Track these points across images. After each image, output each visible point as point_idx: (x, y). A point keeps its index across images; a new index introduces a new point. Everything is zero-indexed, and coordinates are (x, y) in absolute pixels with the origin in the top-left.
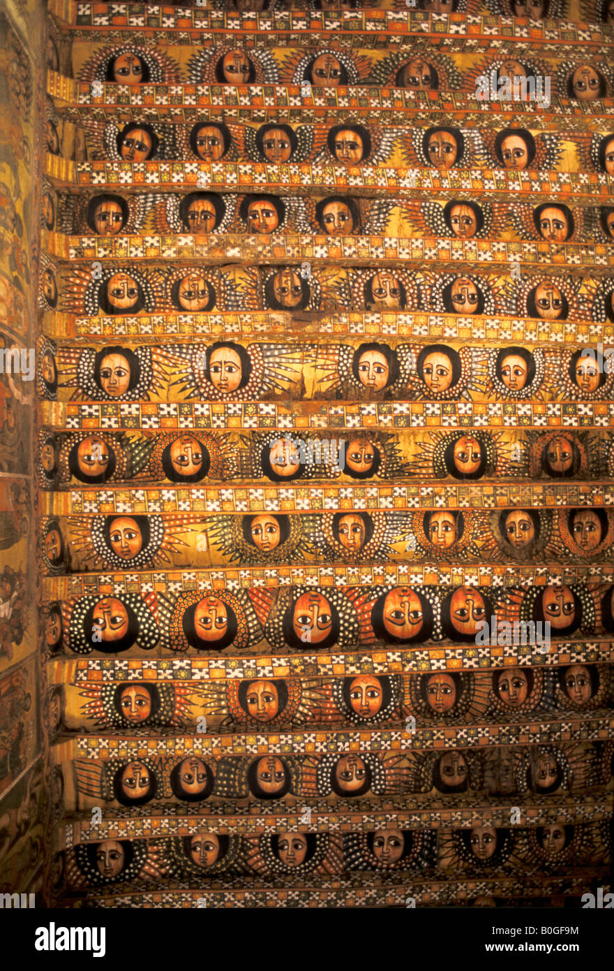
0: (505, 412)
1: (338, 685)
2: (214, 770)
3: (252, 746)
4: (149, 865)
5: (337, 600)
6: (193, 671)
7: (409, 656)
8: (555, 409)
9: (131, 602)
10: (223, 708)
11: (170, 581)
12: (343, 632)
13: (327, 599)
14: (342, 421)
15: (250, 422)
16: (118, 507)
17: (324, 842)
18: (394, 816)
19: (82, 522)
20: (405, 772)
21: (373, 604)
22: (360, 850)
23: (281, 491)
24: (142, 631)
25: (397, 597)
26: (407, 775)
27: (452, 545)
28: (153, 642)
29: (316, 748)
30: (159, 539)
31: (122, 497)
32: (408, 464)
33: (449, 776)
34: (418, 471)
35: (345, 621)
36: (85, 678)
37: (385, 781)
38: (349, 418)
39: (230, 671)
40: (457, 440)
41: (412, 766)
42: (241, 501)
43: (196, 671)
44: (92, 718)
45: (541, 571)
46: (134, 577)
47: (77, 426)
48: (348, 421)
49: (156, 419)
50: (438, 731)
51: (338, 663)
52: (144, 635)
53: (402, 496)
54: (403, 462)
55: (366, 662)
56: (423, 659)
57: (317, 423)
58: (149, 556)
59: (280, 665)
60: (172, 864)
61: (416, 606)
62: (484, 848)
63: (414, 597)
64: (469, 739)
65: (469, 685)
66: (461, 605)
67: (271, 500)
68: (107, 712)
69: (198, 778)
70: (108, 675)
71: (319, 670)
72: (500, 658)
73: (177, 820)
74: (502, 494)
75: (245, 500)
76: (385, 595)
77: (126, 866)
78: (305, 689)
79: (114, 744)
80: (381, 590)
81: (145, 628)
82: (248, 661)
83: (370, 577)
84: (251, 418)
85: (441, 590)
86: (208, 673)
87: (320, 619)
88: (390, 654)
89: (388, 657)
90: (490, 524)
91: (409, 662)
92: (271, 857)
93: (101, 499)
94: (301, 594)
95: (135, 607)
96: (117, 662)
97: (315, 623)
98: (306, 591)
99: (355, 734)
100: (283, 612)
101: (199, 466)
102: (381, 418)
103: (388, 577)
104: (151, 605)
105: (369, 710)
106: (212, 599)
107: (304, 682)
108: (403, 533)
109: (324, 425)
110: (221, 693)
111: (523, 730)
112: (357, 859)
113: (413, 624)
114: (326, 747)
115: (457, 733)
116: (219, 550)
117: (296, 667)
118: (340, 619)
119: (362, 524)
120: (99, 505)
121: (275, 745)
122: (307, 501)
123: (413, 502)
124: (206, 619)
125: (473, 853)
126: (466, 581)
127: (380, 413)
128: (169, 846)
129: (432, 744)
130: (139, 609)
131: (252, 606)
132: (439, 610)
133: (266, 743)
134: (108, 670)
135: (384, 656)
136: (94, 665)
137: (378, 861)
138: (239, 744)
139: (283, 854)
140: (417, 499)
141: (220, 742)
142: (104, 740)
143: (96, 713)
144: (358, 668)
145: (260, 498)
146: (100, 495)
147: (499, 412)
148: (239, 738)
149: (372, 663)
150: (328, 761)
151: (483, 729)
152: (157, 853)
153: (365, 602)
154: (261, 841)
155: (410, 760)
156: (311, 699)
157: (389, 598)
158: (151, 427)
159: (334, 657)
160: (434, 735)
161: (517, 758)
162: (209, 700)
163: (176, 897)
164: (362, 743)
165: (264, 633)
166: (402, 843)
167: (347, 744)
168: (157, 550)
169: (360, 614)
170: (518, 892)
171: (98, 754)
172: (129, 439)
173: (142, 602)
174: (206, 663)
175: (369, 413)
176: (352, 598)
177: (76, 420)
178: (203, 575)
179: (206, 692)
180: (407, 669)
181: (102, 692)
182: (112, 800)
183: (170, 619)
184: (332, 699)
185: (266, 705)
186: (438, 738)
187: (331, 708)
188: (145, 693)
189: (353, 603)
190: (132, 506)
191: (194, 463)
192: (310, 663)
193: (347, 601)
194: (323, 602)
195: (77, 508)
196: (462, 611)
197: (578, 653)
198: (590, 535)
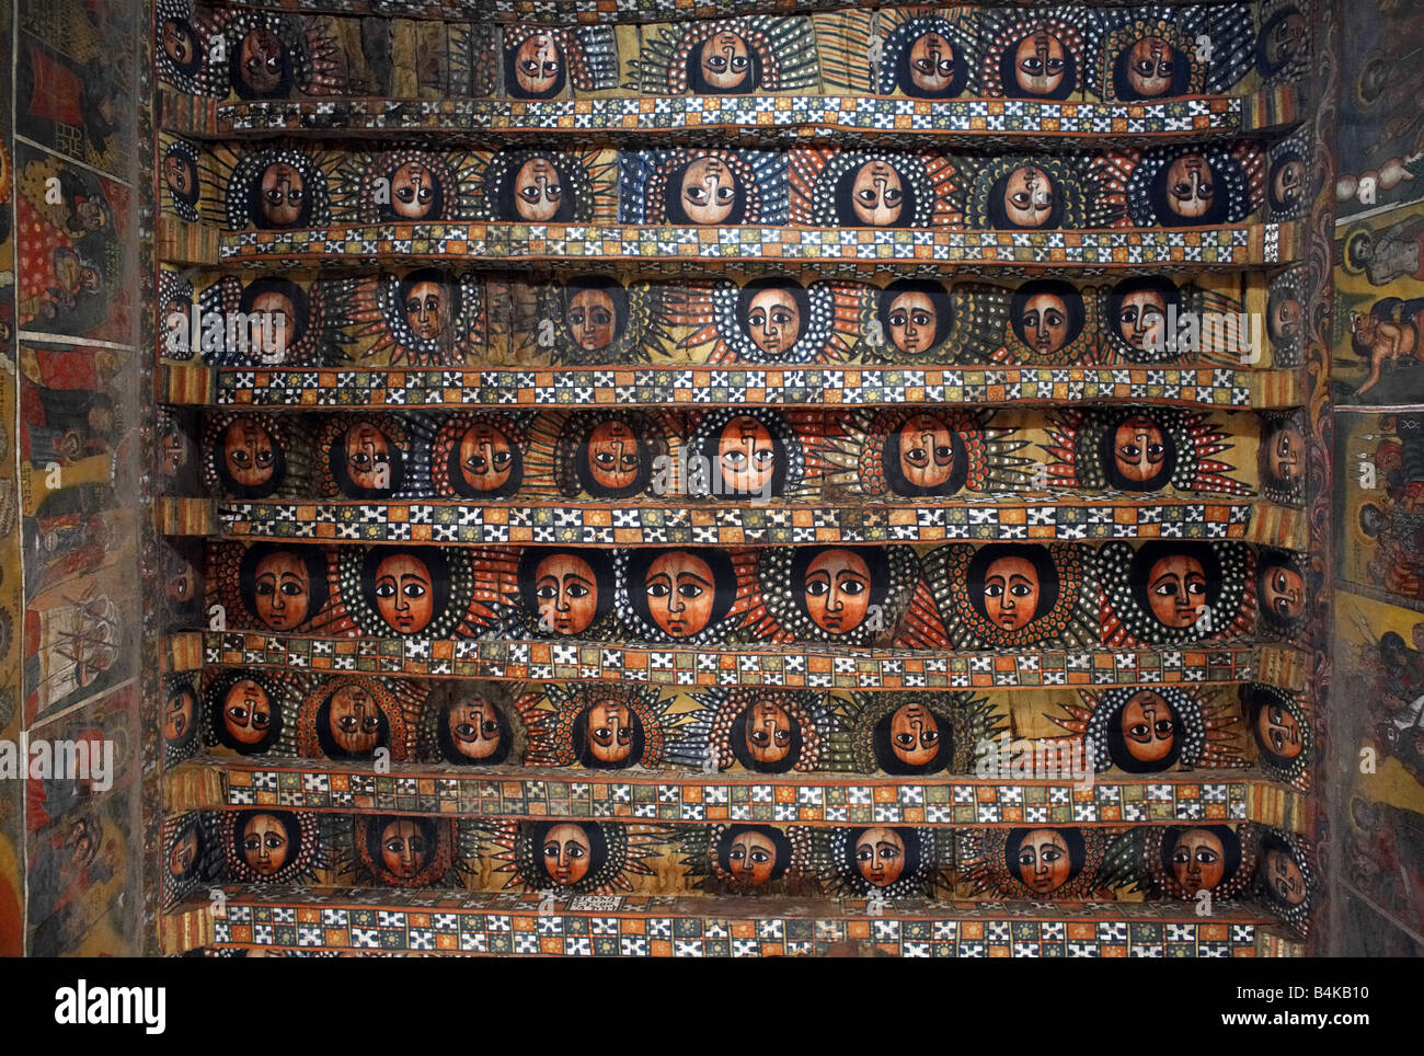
0: (508, 937)
1: (794, 475)
2: (1010, 332)
3: (953, 384)
4: (1123, 172)
5: (795, 618)
6: (1053, 521)
7: (679, 536)
8: (420, 940)
9: (1143, 619)
10: (994, 441)
11: (1087, 671)
12: (786, 566)
13: (811, 620)
14: (790, 931)
15: (945, 930)
16: (1170, 793)
17: (822, 200)
18: (705, 253)
19: (1219, 754)
20: (679, 319)
21: (733, 609)
22: (757, 183)
23: (896, 819)
24: (1124, 571)
25: (691, 621)
26: (675, 313)
27: (595, 705)
28: (1107, 553)
29: (842, 379)
30: (1094, 725)
31: (1162, 810)
32: (670, 841)
33: (598, 307)
34: (653, 830)
35: (781, 584)
36: (1235, 509)
37: (715, 304)
38: (778, 935)
39: (991, 521)
40: (585, 877)
41: (666, 329)
42: (965, 804)
43: (1048, 521)
44: (1215, 426)
45: (443, 668)
46: (1147, 678)
47: (1237, 928)
48: (780, 929)
49: (1103, 937)
50: (627, 401)
51: (804, 529)
52: (1121, 563)
53: (690, 804)
54: (678, 845)
55: (755, 529)
56: (654, 529)
57: (833, 927)
58: (1110, 698)
59: (905, 527)
60: (1085, 172)
61: (657, 605)
62: (537, 179)
63: (661, 619)
64: (570, 384)
65: (563, 466)
66: (577, 604)
67: (913, 804)
68: (1189, 436)
69: (1038, 319)
70: (1195, 514)
71: (837, 517)
72: (516, 523)
73: (1085, 259)
74: (513, 801)
75: (959, 804)
76: (711, 623)
77: (1163, 173)
78: (853, 470)
79: (1187, 394)
80: (717, 633)
81: (1120, 575)
82: (959, 536)
83: (744, 668)
84: (944, 937)
85: (614, 630)
86: (1030, 517)
87: (825, 588)
88: (713, 540)
89: (716, 535)
90: (527, 737)
91: (679, 526)
92: (915, 179)
93: (1197, 807)
94: (856, 629)
95: (1136, 611)
96: (1179, 535)
97: (834, 581)
98: (848, 633)
99: (774, 400)
100: (888, 601)
101: (1023, 845)
102: (723, 934)
103: (713, 666)
104: (1110, 615)
105: (742, 429)
106: (1007, 626)
107: (854, 484)
108: (680, 728)
109: (822, 924)
110: (996, 467)
111: (474, 396)
112: (763, 167)
113: (664, 575)
114: (825, 379)
115: (592, 396)
116: (994, 706)
117: (877, 525)
118: (790, 588)
119: (749, 744)
120: (1202, 797)
121: (913, 384)
122: (853, 800)
123: (670, 794)
124: (1020, 593)
125: (557, 168)
126: (574, 655)
127: (726, 941)
128: (1090, 204)
129: (638, 379)
130: (1129, 605)
131: (940, 612)
132: (617, 596)
133: (929, 389)
134: (1195, 521)
135: (723, 538)
136: (1217, 529)
137: (727, 162)
138: (975, 388)
139: (893, 183)
140: (663, 798)
141: (1008, 392)
142: (1204, 400)
143: (1207, 434)
144: (770, 519)
145: (933, 809)
146: (1198, 812)
147: (519, 938)
148: (973, 398)
149: (744, 527)
150: (814, 342)
151: (546, 400)
152: (1109, 193)
153: (746, 613)
154: (932, 206)
155: (670, 338)
156: (843, 452)
157: (703, 620)
158: (1112, 925)
159: (811, 538)
160: (633, 395)
161: (478, 333)
162: (1018, 454)
163: (1087, 126)
164: (762, 385)
165: (921, 568)
166: (684, 194)
167: (788, 383)
168: (1097, 708)
169: (756, 593)
170: (483, 108)
171: (1215, 378)
172: (1139, 887)
173: (1124, 620)
174: (1031, 534)
175: (744, 943)
176: (769, 620)
177: (1237, 938)
178: (1031, 681)
179: (1023, 469)
180: (683, 513)
181: (1195, 471)
182: (1184, 286)
183: (1080, 594)
184: (806, 450)
185: (920, 444)
186: (626, 388)
187: (808, 435)
188: (1124, 467)
189: (768, 614)
190: (1146, 794)
191: (1032, 848)
192: (852, 530)
193: (776, 616)
194: (818, 616)
195: (1237, 791)
196: (576, 594)
197: (373, 521)
198: (350, 710)
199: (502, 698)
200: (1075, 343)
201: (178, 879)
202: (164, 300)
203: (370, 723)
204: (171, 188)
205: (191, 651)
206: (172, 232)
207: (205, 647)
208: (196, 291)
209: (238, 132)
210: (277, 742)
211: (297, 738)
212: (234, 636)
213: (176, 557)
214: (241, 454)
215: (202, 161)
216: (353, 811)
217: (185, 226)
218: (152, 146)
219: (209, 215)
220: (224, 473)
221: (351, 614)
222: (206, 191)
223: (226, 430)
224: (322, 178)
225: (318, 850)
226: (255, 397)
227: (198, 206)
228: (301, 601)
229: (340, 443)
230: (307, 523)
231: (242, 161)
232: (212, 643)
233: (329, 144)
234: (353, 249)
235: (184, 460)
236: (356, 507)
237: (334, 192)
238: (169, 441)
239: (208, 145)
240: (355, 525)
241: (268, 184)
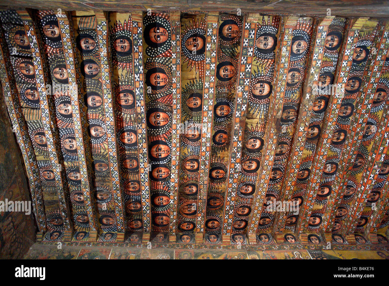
0: (233, 188)
1: (132, 128)
2: (95, 78)
3: (107, 96)
4: (51, 49)
5: (166, 128)
6: (138, 74)
7: (145, 156)
8: (232, 203)
9: (166, 45)
10: (122, 83)
11: (176, 66)
13: (166, 124)
14: (236, 135)
15: (239, 101)
16: (209, 44)
17: (68, 121)
18: (83, 149)
19: (203, 24)
20: (99, 151)
21: (164, 141)
22: (67, 134)
23: (211, 112)
24: (154, 49)
25: (167, 149)
26: (98, 152)
27: (186, 168)
28: (149, 54)
29: (108, 121)
30: (193, 59)
31: (213, 46)
32: (217, 154)
33: (99, 166)
34: (214, 157)
35: (158, 131)
36: (134, 26)
37: (95, 144)
38: (237, 137)
39: (139, 90)
40: (224, 170)
41: (102, 153)
42: (208, 96)
43: (138, 76)
44: (115, 25)
45: (175, 198)
46: (178, 50)
47: (246, 27)
49: (245, 63)
50: (117, 165)
51: (142, 131)
53: (206, 154)
54: (218, 153)
55: (143, 141)
56: (144, 160)
57: (236, 125)
58: (186, 54)
59: (141, 109)
60: (52, 59)
61: (163, 156)
62: (73, 176)
63: (166, 155)
64: (114, 175)
66: (163, 171)
67: (208, 108)
68: (118, 32)
69: (91, 71)
70: (136, 37)
71: (139, 124)
72: (144, 185)
73: (73, 65)
74: (204, 187)
75: (209, 98)
77: (49, 38)
78: (130, 116)
79: (105, 38)
81: (155, 50)
82: (143, 97)
83: (175, 142)
84: (241, 101)
85: (169, 164)
86: (137, 80)
87: (158, 122)
89: (145, 149)
90: (193, 180)
91: (143, 156)
92: (60, 101)
93: (213, 37)
94: (168, 115)
95: (164, 46)
96: (141, 41)
97: (157, 120)
98: (169, 116)
99: (114, 136)
100: (161, 108)
101: (223, 77)
102: (236, 148)
103: (175, 148)
105: (123, 139)
106: (167, 80)
107: (134, 116)
108: (191, 152)
109: (235, 128)
110: (128, 83)
111: (118, 192)
112: (63, 133)
113: (156, 155)
114: (108, 125)
115: (116, 171)
116: (188, 84)
117: (141, 115)
118: (159, 129)
119: (195, 138)
120: (211, 36)
121: (108, 106)
122: (206, 121)
124: (159, 77)
125: (70, 172)
126: (173, 174)
127: (238, 148)
128: (60, 58)
129: (112, 162)
131: (164, 96)
132: (161, 163)
133: (109, 102)
134: (138, 37)
135: (145, 147)
136: (140, 30)
137: (63, 140)
138: (107, 91)
139: (62, 105)
140: (204, 159)
141: (108, 83)
142: (106, 33)
143: (117, 27)
144: (140, 138)
145: (209, 104)
146: (215, 37)
147: (233, 186)
148: (110, 92)
149: (143, 143)
150: (101, 123)
151: (118, 179)
152: (56, 52)
153: (165, 138)
154: (66, 96)
155: (104, 153)
156: (126, 118)
157: (166, 147)
158: (242, 60)
159: (145, 129)
160: (115, 163)
161: (107, 187)
162: (125, 77)
163: (39, 63)
164: (111, 138)
165: (153, 100)
167: (110, 133)
168: (189, 58)
169: (160, 136)
171: (100, 30)
173: (167, 50)
174: (142, 80)
175: (238, 144)
176: (166, 133)
177: (249, 27)
178: (179, 80)
179: (128, 76)
180: (140, 155)
181: (127, 30)
183: (159, 62)
184: (126, 125)
186: (114, 165)
187: (123, 125)
188: (127, 50)
190: (209, 51)
191: (224, 75)
192: (142, 121)
193: (165, 132)
194: (165, 123)
195: (210, 25)
196: (161, 171)
197: (146, 208)
198: (187, 210)
199: (184, 185)
200: (96, 62)
201: (217, 240)
202: (105, 241)
203: (189, 207)
204: (83, 239)
205: (172, 238)
206: (91, 239)
207: (172, 235)
208: (104, 232)
209: (71, 227)
210: (193, 222)
211: (192, 219)
212: (170, 230)
214: (135, 226)
215: (78, 231)
216: (205, 213)
217: (89, 237)
218: (74, 243)
219: (89, 230)
220: (140, 228)
221: (167, 210)
222: (84, 230)
223: (131, 228)
224: (78, 212)
225: (215, 216)
226: (122, 226)
227: (87, 232)
228: (164, 217)
229: (132, 210)
230: (147, 218)
231: (77, 225)
232: (171, 234)
233: (71, 211)
234: (91, 210)
235: (137, 235)
236: (143, 211)
237: (81, 210)
239: (74, 230)
240: (147, 211)
241: (81, 221)
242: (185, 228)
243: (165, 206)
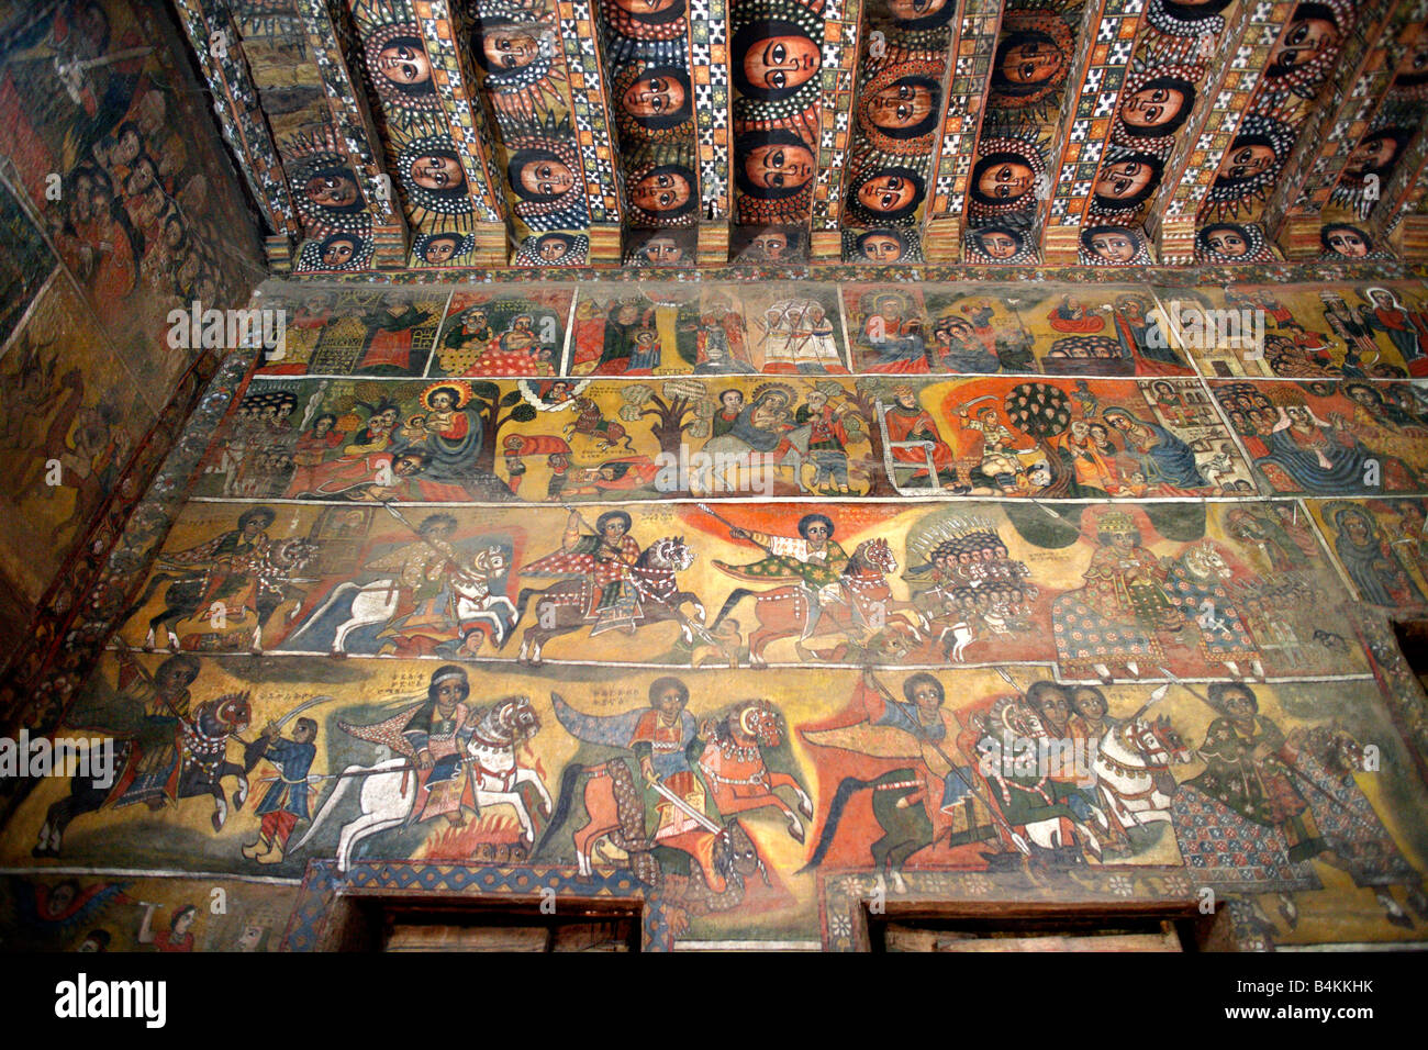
45: (850, 33)
197: (710, 97)
198: (891, 111)
201: (1018, 250)
202: (540, 262)
203: (906, 93)
204: (451, 258)
205: (826, 242)
206: (484, 258)
207: (824, 230)
208: (532, 234)
209: (395, 210)
210: (915, 172)
211: (914, 155)
212: (815, 208)
213: (749, 250)
214: (662, 199)
215: (427, 231)
216: (982, 114)
217: (478, 248)
218: (421, 273)
219: (469, 225)
220: (681, 211)
221: (801, 110)
222: (450, 228)
223: (643, 210)
224: (414, 141)
225: (1019, 139)
226: (609, 195)
227: (464, 234)
228: (789, 152)
229: (644, 122)
230: (715, 153)
231: (418, 204)
232: (821, 225)
233: (384, 138)
234: (467, 120)
235: (670, 242)
236: (698, 112)
237: (424, 132)
238: (652, 256)
239: (411, 229)
240: (715, 113)
241: (432, 184)
242: (877, 203)
243: (791, 91)
